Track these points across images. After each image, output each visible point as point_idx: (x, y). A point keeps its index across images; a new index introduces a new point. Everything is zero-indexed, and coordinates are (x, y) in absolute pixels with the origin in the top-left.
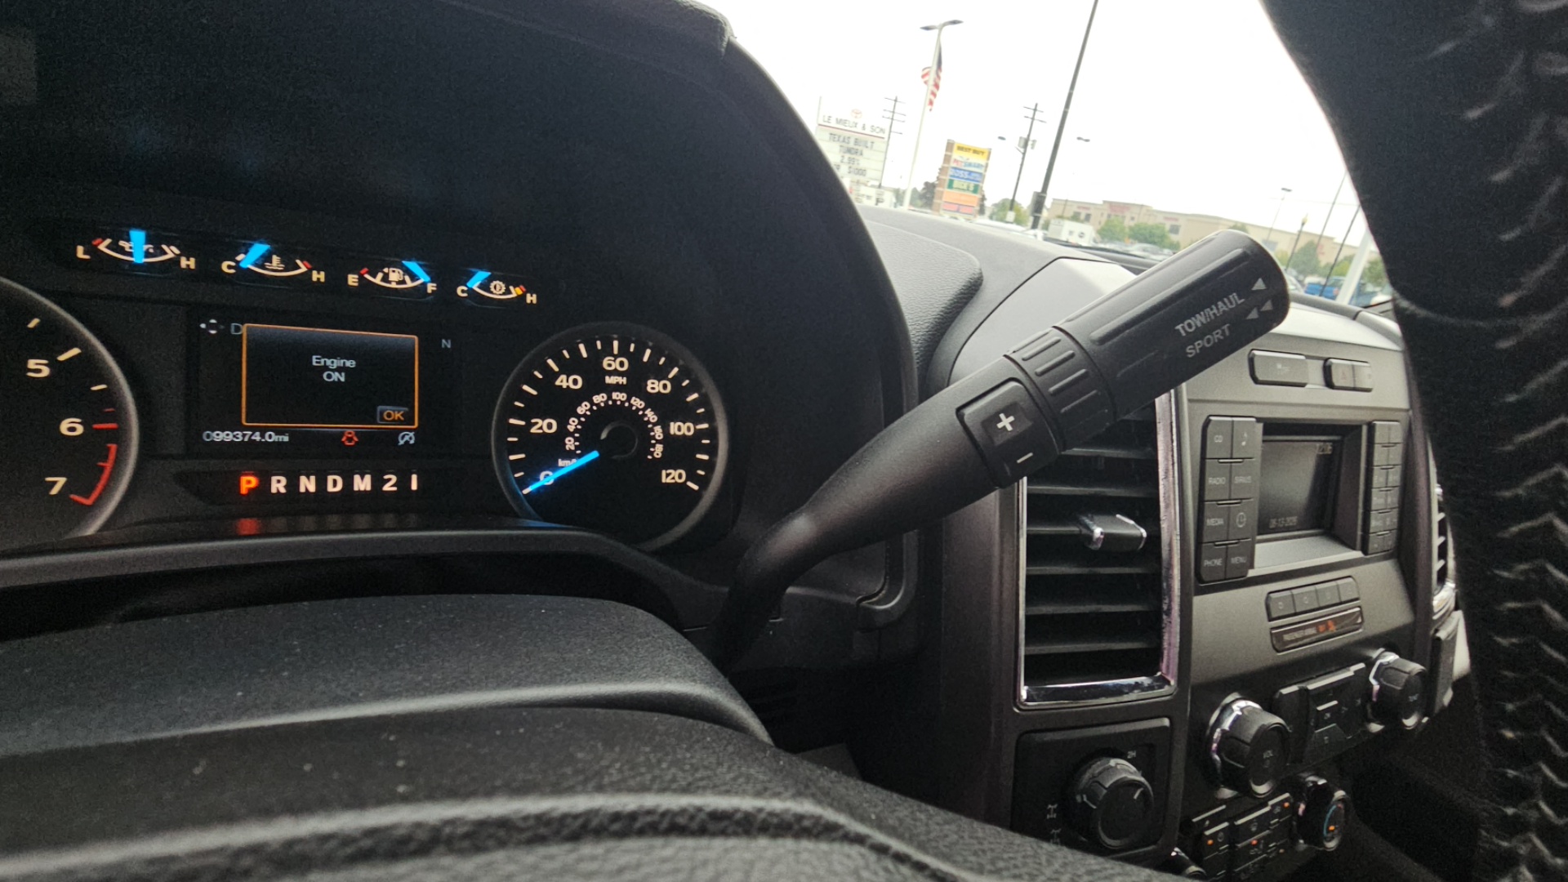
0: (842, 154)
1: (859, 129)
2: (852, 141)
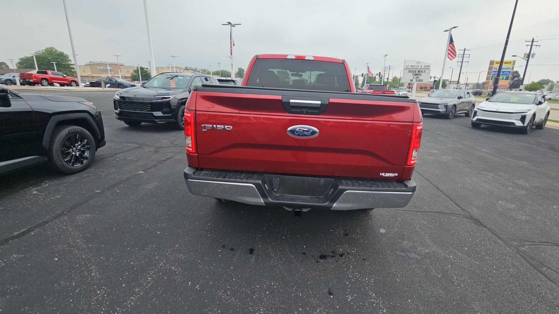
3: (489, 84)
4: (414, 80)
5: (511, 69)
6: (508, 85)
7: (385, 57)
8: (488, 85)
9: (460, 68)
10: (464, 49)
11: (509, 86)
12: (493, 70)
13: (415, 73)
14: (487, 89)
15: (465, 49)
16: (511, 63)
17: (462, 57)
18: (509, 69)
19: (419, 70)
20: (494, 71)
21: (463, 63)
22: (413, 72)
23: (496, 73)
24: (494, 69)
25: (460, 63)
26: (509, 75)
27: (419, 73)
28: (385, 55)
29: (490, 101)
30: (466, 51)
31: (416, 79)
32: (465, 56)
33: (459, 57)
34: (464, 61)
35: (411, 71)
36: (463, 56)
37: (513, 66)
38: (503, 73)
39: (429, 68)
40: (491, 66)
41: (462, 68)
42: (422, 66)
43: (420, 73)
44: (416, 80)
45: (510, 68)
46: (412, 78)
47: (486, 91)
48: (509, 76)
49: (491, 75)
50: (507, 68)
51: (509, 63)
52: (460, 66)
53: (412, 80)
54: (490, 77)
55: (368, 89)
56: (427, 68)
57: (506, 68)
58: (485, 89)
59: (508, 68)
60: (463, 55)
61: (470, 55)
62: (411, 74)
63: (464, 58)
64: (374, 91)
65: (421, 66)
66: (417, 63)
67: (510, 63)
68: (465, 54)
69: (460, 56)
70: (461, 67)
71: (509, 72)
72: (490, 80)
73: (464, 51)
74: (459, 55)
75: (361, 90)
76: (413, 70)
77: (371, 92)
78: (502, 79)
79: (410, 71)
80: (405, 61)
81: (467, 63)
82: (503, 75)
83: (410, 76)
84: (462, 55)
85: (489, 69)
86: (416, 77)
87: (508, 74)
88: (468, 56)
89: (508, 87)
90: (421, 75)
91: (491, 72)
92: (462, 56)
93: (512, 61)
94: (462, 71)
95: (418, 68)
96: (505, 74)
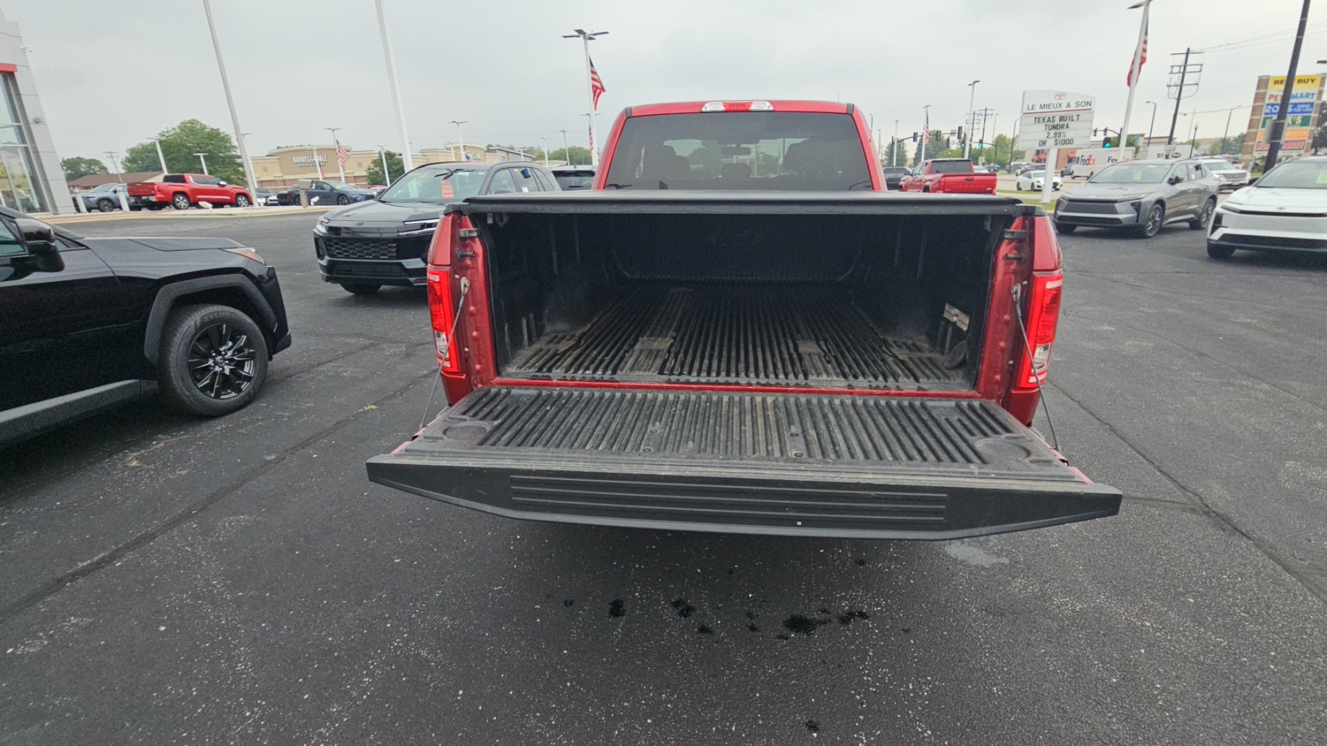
0: (1048, 131)
1: (1064, 108)
2: (1057, 119)
3: (1257, 140)
4: (1050, 142)
5: (1315, 96)
6: (1309, 138)
7: (973, 88)
8: (1254, 140)
9: (1176, 101)
10: (1185, 51)
11: (1311, 141)
12: (1267, 101)
13: (1051, 124)
14: (1252, 153)
15: (1188, 49)
16: (1315, 82)
17: (1179, 72)
18: (1310, 96)
19: (1062, 114)
20: (1268, 105)
21: (1184, 88)
22: (1046, 120)
23: (1275, 109)
24: (1270, 98)
25: (1175, 88)
26: (1311, 112)
27: (1063, 122)
28: (971, 83)
29: (1260, 185)
30: (1190, 56)
31: (1054, 140)
32: (1188, 69)
33: (1171, 73)
34: (1185, 82)
35: (1042, 119)
36: (1185, 69)
37: (1321, 88)
38: (1293, 108)
39: (1088, 107)
40: (1262, 91)
41: (1181, 102)
42: (1071, 104)
43: (1065, 123)
44: (1056, 141)
45: (1313, 94)
46: (1043, 136)
47: (1248, 157)
48: (1310, 117)
49: (1261, 115)
50: (1304, 95)
51: (1310, 81)
52: (1177, 96)
53: (1044, 143)
54: (1259, 120)
55: (930, 172)
56: (1085, 108)
57: (1302, 94)
58: (1246, 153)
59: (1307, 96)
60: (1183, 68)
61: (1202, 65)
62: (1042, 126)
63: (1186, 75)
64: (944, 176)
65: (1069, 105)
66: (1057, 97)
67: (1313, 81)
68: (1189, 63)
69: (1176, 70)
70: (1179, 99)
71: (1309, 106)
72: (1257, 128)
73: (1185, 56)
74: (1172, 67)
75: (912, 175)
76: (1047, 116)
77: (935, 178)
78: (1290, 123)
79: (1037, 120)
80: (1024, 93)
81: (1196, 86)
82: (1295, 113)
83: (1040, 132)
84: (1180, 66)
85: (1256, 101)
86: (1055, 134)
87: (1309, 110)
88: (1198, 68)
89: (1308, 144)
90: (1067, 127)
91: (1262, 106)
92: (1182, 70)
93: (1318, 75)
94: (1179, 111)
95: (1060, 109)
96: (1300, 110)
